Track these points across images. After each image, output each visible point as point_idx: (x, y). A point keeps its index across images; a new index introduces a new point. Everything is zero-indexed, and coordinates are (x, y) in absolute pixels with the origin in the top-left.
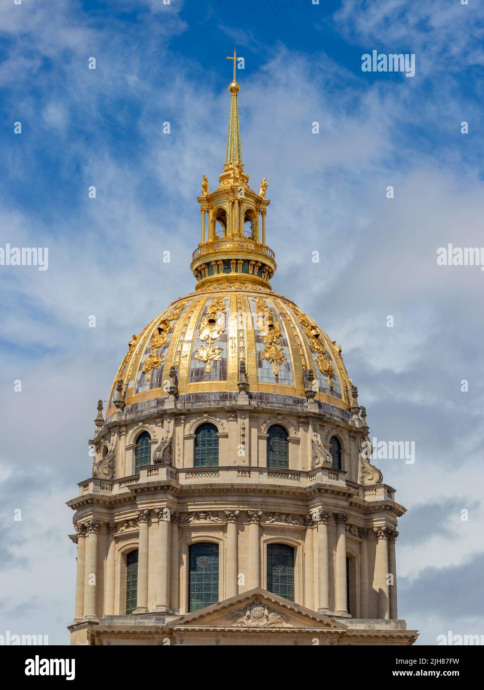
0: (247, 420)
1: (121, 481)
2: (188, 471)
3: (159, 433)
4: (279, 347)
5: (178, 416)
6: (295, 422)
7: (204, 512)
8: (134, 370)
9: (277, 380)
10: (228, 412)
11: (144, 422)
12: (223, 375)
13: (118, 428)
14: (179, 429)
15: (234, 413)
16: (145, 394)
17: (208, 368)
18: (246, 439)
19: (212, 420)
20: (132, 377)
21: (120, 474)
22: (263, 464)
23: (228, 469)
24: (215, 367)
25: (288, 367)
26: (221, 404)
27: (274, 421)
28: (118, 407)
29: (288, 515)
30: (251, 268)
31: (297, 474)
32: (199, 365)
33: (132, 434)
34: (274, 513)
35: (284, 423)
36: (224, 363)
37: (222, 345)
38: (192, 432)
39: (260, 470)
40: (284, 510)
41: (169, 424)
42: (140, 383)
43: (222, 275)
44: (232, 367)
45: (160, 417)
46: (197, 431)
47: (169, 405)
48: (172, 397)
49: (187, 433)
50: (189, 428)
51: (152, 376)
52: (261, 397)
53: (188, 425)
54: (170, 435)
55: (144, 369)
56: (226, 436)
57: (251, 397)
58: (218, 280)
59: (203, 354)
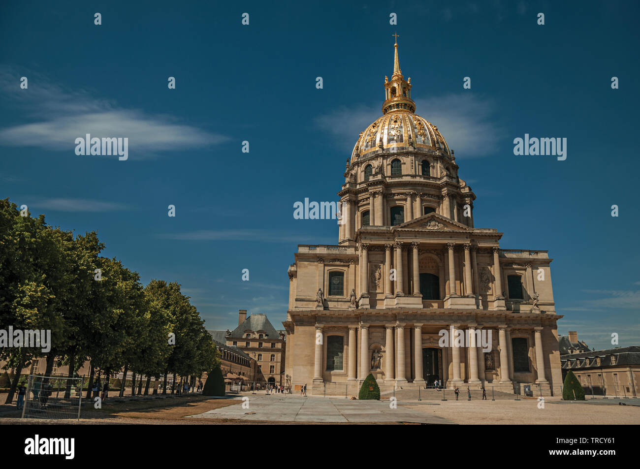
0: (413, 157)
1: (360, 184)
2: (389, 177)
3: (375, 164)
4: (424, 131)
5: (384, 157)
6: (432, 159)
7: (397, 193)
8: (363, 142)
9: (424, 143)
10: (405, 154)
11: (369, 160)
12: (402, 140)
13: (358, 164)
14: (385, 161)
15: (408, 154)
16: (368, 150)
17: (395, 138)
18: (414, 165)
19: (399, 158)
20: (362, 145)
21: (359, 181)
22: (421, 174)
23: (407, 175)
24: (398, 137)
25: (428, 139)
26: (402, 151)
27: (424, 158)
28: (357, 156)
29: (432, 195)
30: (407, 107)
31: (436, 179)
32: (391, 137)
33: (364, 165)
34: (427, 194)
35: (428, 159)
36: (402, 136)
37: (400, 129)
38: (390, 162)
39: (420, 176)
40: (431, 193)
41: (380, 160)
42: (367, 146)
43: (396, 109)
44: (405, 138)
45: (377, 156)
46: (392, 162)
47: (380, 152)
48: (381, 149)
49: (388, 163)
50: (389, 161)
51: (371, 143)
52: (419, 149)
53: (388, 160)
54: (381, 164)
55: (368, 141)
56: (405, 164)
57: (415, 148)
58: (394, 112)
59: (393, 132)
